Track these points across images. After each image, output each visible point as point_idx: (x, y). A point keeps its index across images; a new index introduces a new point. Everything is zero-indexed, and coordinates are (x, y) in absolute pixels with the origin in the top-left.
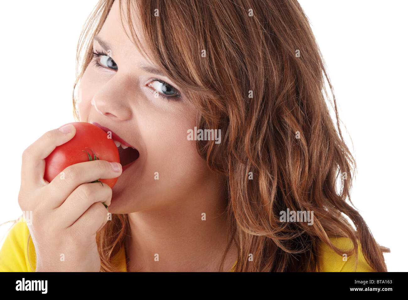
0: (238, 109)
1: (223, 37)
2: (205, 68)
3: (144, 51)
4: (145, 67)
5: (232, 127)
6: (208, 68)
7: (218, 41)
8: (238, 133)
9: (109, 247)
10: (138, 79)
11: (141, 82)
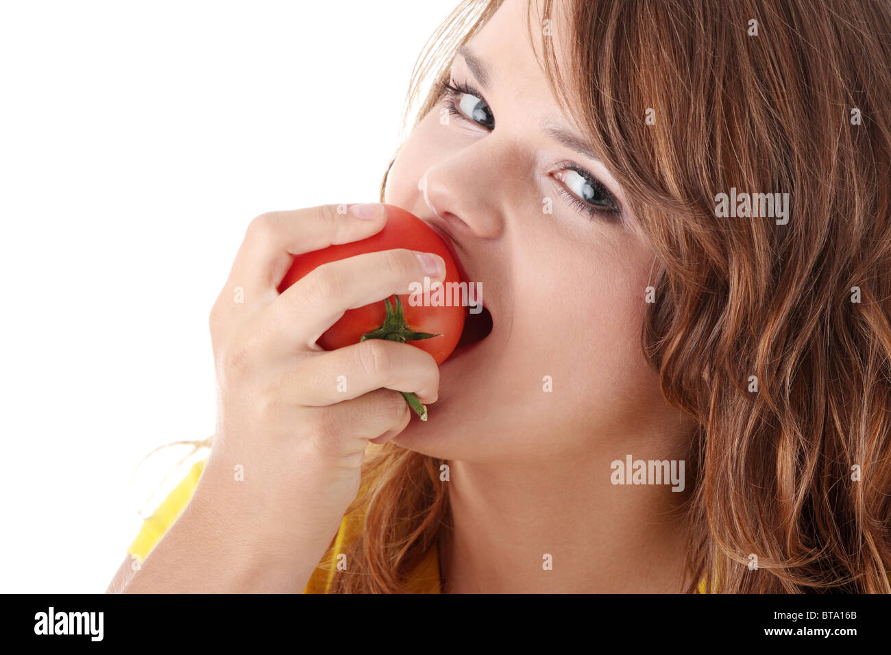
0: (754, 267)
1: (751, 100)
2: (696, 161)
3: (564, 94)
4: (557, 129)
5: (734, 307)
6: (703, 163)
7: (738, 107)
8: (745, 322)
9: (400, 542)
10: (535, 156)
11: (539, 165)
